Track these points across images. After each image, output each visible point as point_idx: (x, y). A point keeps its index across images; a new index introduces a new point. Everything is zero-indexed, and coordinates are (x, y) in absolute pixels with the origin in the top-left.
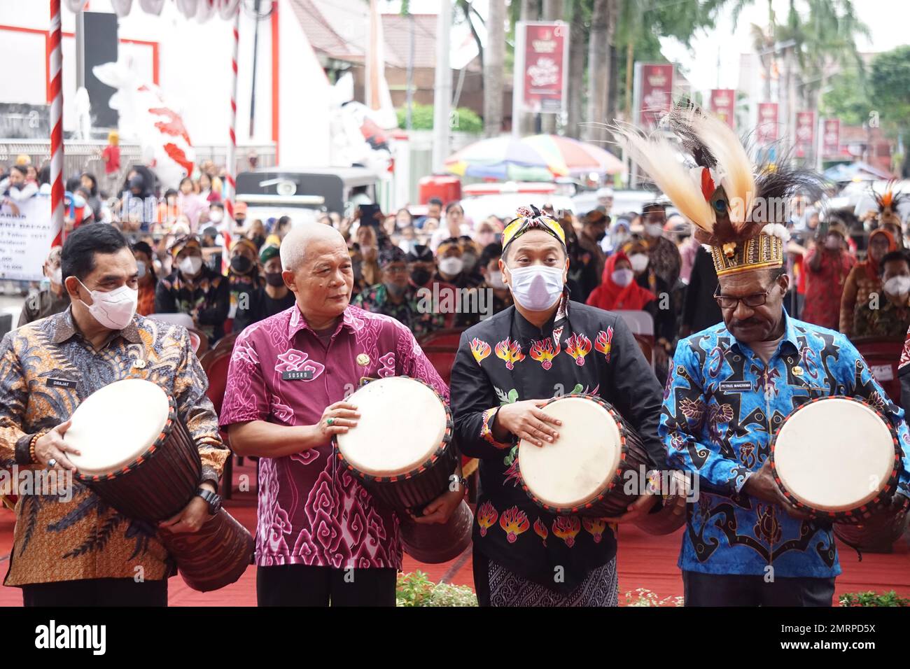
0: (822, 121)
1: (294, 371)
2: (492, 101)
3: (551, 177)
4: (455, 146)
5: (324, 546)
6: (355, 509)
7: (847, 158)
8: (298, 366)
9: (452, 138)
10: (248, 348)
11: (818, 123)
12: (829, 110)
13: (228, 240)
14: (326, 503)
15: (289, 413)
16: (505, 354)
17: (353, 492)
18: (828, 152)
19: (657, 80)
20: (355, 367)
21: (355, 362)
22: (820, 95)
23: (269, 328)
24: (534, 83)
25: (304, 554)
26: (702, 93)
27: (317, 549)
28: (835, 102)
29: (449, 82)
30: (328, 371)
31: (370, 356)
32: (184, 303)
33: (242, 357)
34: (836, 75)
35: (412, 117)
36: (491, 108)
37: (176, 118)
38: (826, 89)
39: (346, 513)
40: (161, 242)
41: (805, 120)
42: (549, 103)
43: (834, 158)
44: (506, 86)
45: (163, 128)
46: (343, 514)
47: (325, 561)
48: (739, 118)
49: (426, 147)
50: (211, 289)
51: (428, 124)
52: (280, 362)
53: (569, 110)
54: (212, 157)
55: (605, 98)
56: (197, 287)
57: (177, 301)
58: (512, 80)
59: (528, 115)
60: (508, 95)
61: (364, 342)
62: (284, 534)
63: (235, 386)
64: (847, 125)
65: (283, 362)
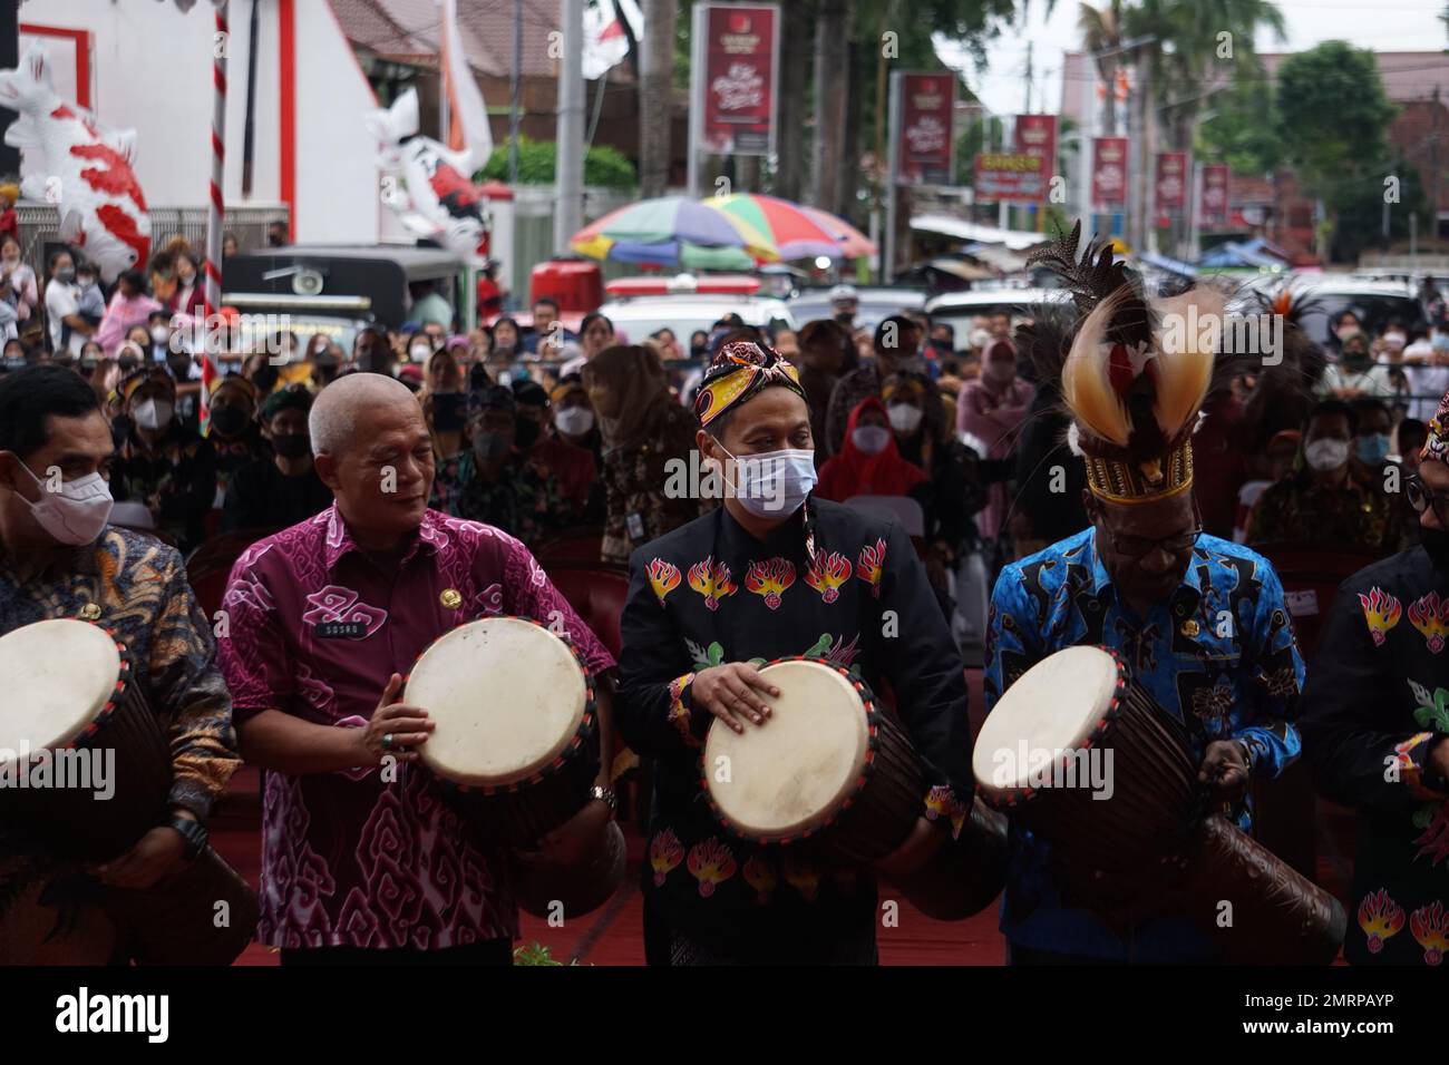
0: (1199, 166)
1: (335, 623)
2: (652, 135)
3: (751, 264)
4: (592, 211)
5: (389, 914)
6: (439, 849)
7: (1241, 229)
8: (342, 614)
9: (585, 196)
10: (254, 583)
11: (1193, 170)
12: (1211, 150)
13: (211, 374)
14: (392, 844)
15: (325, 695)
16: (704, 584)
17: (435, 818)
18: (1209, 220)
19: (929, 101)
20: (439, 612)
21: (438, 603)
22: (1196, 126)
23: (288, 548)
24: (723, 106)
25: (355, 929)
26: (1003, 121)
27: (377, 921)
28: (1220, 134)
29: (581, 103)
30: (393, 620)
31: (461, 593)
32: (137, 482)
33: (242, 598)
34: (1223, 93)
35: (519, 160)
36: (651, 147)
37: (120, 162)
38: (1205, 116)
39: (424, 857)
40: (95, 374)
41: (1172, 167)
42: (746, 139)
43: (1218, 230)
44: (677, 108)
45: (95, 180)
46: (420, 860)
47: (391, 940)
48: (1062, 162)
49: (541, 211)
50: (184, 459)
51: (545, 173)
52: (312, 607)
53: (781, 150)
54: (180, 229)
55: (841, 130)
56: (161, 456)
57: (126, 479)
58: (687, 97)
59: (713, 158)
60: (680, 124)
61: (451, 569)
62: (321, 896)
63: (232, 649)
64: (1241, 175)
65: (317, 607)
